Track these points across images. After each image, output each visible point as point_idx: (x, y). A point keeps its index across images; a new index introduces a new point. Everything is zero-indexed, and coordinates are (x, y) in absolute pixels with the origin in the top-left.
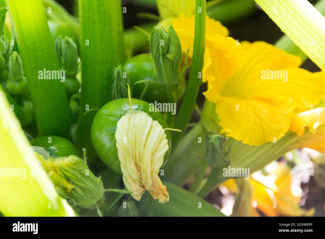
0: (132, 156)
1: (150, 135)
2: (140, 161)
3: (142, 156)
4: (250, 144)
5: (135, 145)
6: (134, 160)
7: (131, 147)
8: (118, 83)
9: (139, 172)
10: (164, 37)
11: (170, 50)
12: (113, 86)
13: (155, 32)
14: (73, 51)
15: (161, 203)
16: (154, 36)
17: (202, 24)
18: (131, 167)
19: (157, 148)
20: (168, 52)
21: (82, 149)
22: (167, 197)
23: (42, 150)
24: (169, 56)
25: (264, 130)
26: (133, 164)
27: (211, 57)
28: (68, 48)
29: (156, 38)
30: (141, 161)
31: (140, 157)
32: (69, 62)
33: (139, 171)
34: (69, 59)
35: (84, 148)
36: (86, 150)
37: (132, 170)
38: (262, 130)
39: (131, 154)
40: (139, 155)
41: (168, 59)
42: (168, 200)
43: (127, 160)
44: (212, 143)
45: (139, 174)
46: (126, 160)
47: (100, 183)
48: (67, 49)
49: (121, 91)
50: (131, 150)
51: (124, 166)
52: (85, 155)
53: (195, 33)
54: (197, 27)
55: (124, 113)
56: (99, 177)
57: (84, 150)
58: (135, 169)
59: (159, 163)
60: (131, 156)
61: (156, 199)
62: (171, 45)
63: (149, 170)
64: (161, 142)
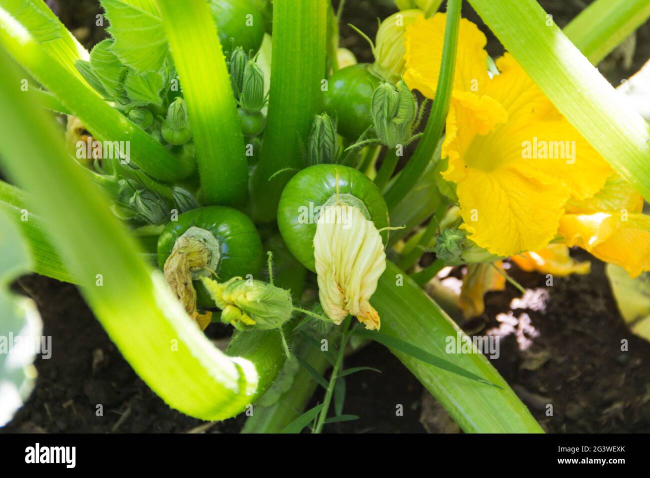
0: (335, 275)
1: (362, 250)
2: (345, 283)
3: (348, 278)
4: (498, 254)
5: (341, 263)
6: (337, 280)
7: (335, 263)
8: (321, 136)
9: (342, 295)
10: (393, 98)
11: (399, 114)
12: (313, 137)
13: (379, 90)
14: (258, 80)
15: (369, 330)
16: (377, 95)
17: (448, 86)
18: (332, 288)
19: (371, 267)
20: (395, 116)
21: (267, 253)
22: (377, 322)
23: (209, 235)
24: (397, 121)
25: (520, 234)
26: (336, 285)
27: (456, 125)
28: (252, 76)
29: (381, 97)
30: (347, 283)
31: (346, 278)
32: (252, 95)
33: (342, 293)
34: (253, 91)
35: (270, 251)
36: (273, 254)
37: (333, 291)
38: (517, 234)
39: (334, 272)
40: (345, 276)
41: (395, 124)
42: (378, 328)
43: (328, 277)
44: (446, 248)
45: (343, 297)
46: (325, 275)
47: (289, 300)
48: (250, 78)
49: (324, 146)
50: (334, 267)
51: (323, 280)
52: (271, 261)
53: (439, 87)
54: (441, 89)
55: (326, 198)
56: (287, 290)
57: (270, 253)
58: (337, 291)
59: (371, 289)
60: (333, 275)
61: (362, 323)
62: (401, 106)
63: (356, 298)
64: (376, 259)
